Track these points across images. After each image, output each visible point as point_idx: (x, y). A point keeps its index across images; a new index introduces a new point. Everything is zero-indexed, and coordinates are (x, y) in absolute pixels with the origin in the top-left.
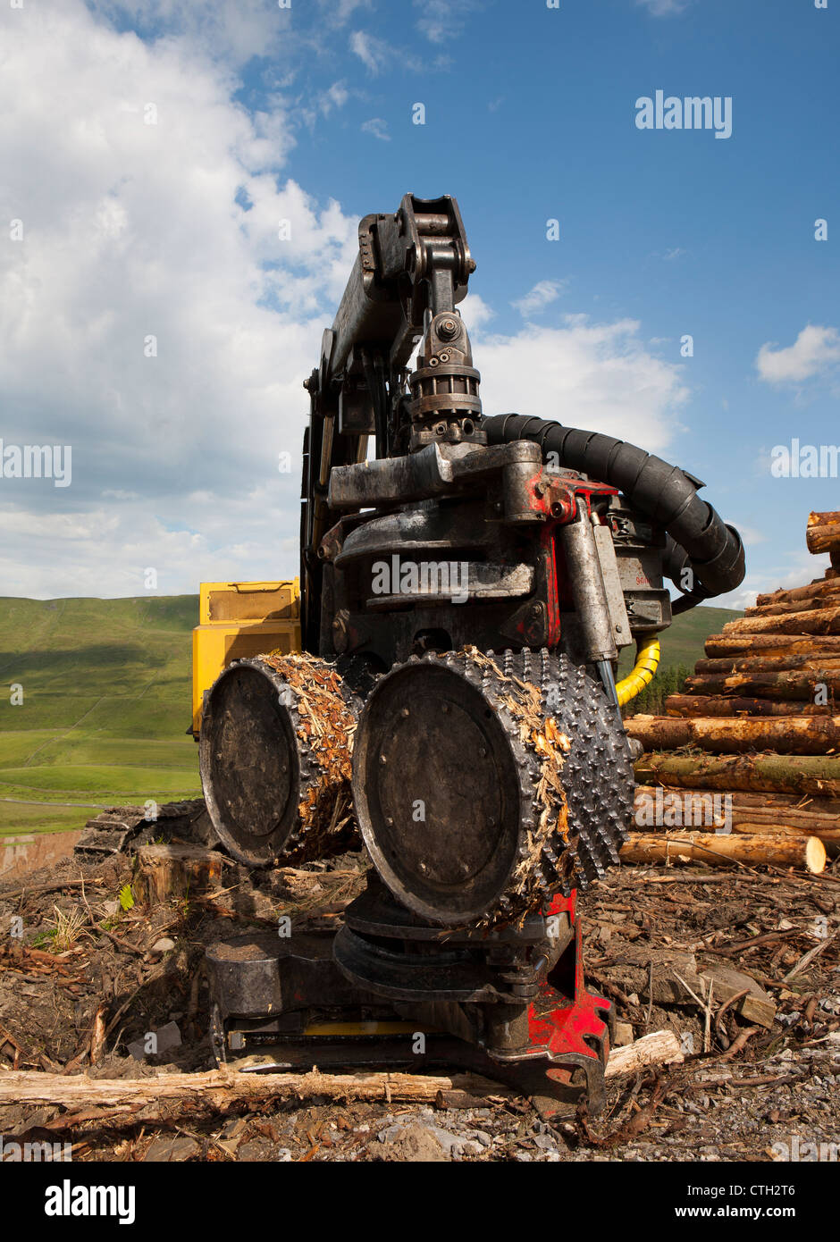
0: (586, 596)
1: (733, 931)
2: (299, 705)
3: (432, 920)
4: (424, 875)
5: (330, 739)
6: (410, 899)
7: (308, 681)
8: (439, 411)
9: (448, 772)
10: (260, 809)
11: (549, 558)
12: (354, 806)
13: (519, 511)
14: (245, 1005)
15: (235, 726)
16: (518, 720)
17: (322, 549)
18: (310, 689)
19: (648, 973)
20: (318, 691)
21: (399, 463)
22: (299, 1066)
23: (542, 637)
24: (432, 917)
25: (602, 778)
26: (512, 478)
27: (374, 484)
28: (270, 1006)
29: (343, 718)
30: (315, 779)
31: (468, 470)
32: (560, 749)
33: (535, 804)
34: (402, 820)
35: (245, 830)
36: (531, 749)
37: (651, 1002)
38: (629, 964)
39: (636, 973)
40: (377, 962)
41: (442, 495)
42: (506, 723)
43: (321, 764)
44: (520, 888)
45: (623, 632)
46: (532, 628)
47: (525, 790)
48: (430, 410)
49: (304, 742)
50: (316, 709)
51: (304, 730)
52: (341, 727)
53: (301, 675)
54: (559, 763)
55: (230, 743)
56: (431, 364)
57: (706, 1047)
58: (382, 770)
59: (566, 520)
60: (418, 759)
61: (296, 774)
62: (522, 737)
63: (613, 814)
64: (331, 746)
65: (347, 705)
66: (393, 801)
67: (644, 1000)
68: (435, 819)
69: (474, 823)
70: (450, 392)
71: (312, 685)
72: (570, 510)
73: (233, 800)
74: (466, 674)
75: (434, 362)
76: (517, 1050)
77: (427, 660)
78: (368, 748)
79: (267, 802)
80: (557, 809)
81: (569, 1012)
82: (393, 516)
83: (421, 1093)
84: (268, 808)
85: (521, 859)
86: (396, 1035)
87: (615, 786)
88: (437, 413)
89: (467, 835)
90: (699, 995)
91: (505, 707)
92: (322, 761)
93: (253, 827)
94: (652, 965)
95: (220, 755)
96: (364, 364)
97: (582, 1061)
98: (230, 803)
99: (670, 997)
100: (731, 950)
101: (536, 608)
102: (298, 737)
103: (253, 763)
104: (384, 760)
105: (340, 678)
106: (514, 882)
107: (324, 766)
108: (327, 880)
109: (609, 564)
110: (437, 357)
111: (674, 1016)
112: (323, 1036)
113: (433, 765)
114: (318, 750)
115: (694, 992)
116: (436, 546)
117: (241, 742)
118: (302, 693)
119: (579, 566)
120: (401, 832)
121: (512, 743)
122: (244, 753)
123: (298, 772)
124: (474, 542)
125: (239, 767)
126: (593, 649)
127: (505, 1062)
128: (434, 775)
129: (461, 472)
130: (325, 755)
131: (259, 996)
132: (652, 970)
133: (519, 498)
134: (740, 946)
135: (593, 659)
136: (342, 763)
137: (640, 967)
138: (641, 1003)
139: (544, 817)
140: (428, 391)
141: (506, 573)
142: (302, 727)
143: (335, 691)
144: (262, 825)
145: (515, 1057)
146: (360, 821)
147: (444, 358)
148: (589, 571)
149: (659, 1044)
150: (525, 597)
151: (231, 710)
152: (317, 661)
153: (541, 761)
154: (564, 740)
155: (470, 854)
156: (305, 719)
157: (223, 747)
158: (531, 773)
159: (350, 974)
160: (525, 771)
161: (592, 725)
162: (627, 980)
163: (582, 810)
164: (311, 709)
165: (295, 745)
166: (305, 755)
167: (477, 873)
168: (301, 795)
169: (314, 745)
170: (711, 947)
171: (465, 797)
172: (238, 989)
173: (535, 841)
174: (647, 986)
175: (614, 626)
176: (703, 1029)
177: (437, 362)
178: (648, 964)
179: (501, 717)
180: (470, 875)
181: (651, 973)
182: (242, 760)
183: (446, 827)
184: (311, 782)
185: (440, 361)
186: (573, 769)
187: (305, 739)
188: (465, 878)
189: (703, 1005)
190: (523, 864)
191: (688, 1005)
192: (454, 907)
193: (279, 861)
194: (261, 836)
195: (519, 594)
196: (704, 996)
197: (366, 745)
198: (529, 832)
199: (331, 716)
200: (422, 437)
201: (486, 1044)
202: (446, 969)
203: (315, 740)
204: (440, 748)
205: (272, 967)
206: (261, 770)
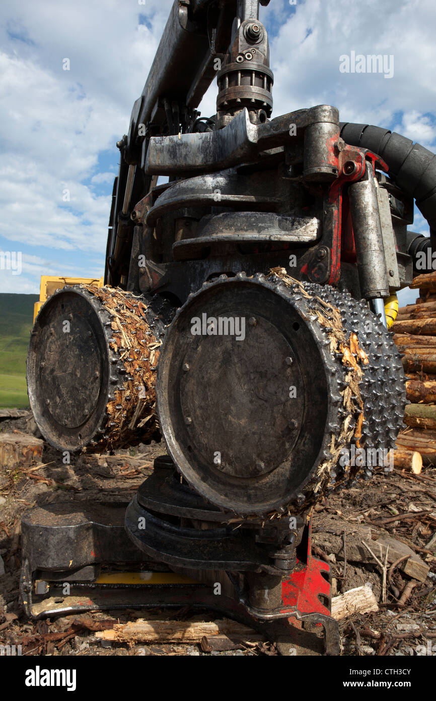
0: (369, 242)
1: (380, 509)
2: (112, 323)
3: (225, 508)
4: (218, 468)
5: (136, 352)
6: (203, 488)
7: (120, 305)
8: (241, 99)
9: (250, 379)
10: (73, 407)
11: (336, 211)
12: (156, 406)
13: (319, 165)
14: (50, 561)
15: (57, 340)
16: (328, 332)
17: (135, 213)
18: (122, 311)
19: (342, 539)
20: (128, 313)
21: (206, 138)
22: (90, 608)
23: (325, 276)
24: (225, 505)
25: (387, 393)
26: (315, 135)
27: (184, 153)
28: (71, 562)
29: (147, 337)
30: (122, 384)
31: (273, 132)
32: (360, 362)
33: (340, 410)
34: (200, 419)
35: (59, 423)
36: (339, 359)
37: (346, 561)
38: (327, 532)
39: (333, 538)
40: (163, 533)
41: (242, 163)
42: (318, 334)
43: (127, 371)
44: (318, 487)
45: (394, 276)
46: (316, 268)
47: (334, 397)
48: (233, 98)
49: (115, 353)
50: (125, 327)
51: (116, 343)
52: (146, 343)
53: (115, 300)
54: (359, 375)
55: (52, 355)
56: (238, 60)
57: (383, 595)
58: (185, 376)
59: (356, 177)
60: (220, 367)
61: (105, 378)
62: (332, 347)
63: (390, 426)
64: (136, 358)
65: (151, 328)
66: (193, 402)
67: (339, 559)
68: (233, 420)
69: (274, 425)
70: (251, 84)
71: (123, 309)
72: (360, 169)
73: (52, 399)
74: (278, 288)
75: (240, 59)
76: (273, 611)
77: (239, 278)
78: (172, 358)
79: (79, 401)
80: (356, 417)
81: (304, 574)
82: (200, 177)
83: (189, 637)
84: (80, 406)
85: (324, 460)
86: (168, 584)
87: (394, 401)
88: (239, 100)
89: (265, 436)
90: (379, 557)
91: (316, 320)
92: (128, 369)
93: (66, 420)
94: (345, 534)
95: (43, 364)
96: (166, 108)
97: (323, 620)
98: (48, 401)
99: (358, 557)
100: (382, 522)
101: (323, 251)
102: (110, 347)
103: (70, 370)
104: (188, 367)
105: (146, 307)
106: (314, 481)
107: (129, 373)
108: (112, 461)
109: (386, 219)
110: (243, 55)
111: (359, 571)
112: (112, 584)
113: (236, 372)
114: (126, 360)
115: (376, 555)
116: (237, 199)
117: (61, 353)
118: (116, 314)
119: (365, 217)
120: (199, 430)
121: (323, 351)
122: (63, 361)
123: (108, 376)
124: (268, 199)
125: (58, 373)
126: (372, 286)
127: (263, 620)
128: (236, 381)
129: (266, 134)
130: (132, 365)
131: (62, 554)
132: (345, 538)
133: (320, 153)
134: (388, 520)
135: (371, 295)
136: (144, 373)
137: (336, 535)
138: (337, 560)
139: (347, 422)
140: (233, 83)
141: (296, 223)
142: (114, 339)
143: (141, 316)
144: (74, 419)
145: (271, 616)
146: (161, 419)
147: (249, 56)
148: (371, 222)
149: (361, 597)
150: (311, 243)
151: (54, 327)
152: (127, 293)
153: (347, 371)
154: (363, 354)
155: (266, 452)
156: (116, 334)
157: (46, 357)
158: (339, 381)
159: (140, 542)
160: (334, 379)
161: (380, 346)
162: (327, 544)
163: (371, 419)
164: (122, 327)
165: (107, 354)
166: (114, 363)
167: (272, 471)
168: (109, 396)
169: (123, 355)
170: (369, 520)
171: (266, 401)
172: (46, 549)
173: (337, 445)
174: (342, 549)
175: (388, 270)
176: (381, 582)
177: (243, 59)
178: (343, 533)
179: (313, 327)
180: (266, 472)
181: (345, 540)
182: (61, 367)
183: (244, 427)
184: (118, 386)
185: (245, 58)
186: (369, 382)
187: (116, 350)
188: (260, 474)
189: (382, 565)
190: (325, 465)
191: (370, 564)
192: (245, 499)
193: (87, 449)
194: (73, 428)
195: (307, 241)
196: (382, 559)
197: (170, 355)
198: (333, 437)
199: (137, 333)
200: (226, 119)
201: (246, 602)
202: (218, 542)
203: (124, 351)
204: (244, 357)
205: (75, 532)
206: (76, 375)
